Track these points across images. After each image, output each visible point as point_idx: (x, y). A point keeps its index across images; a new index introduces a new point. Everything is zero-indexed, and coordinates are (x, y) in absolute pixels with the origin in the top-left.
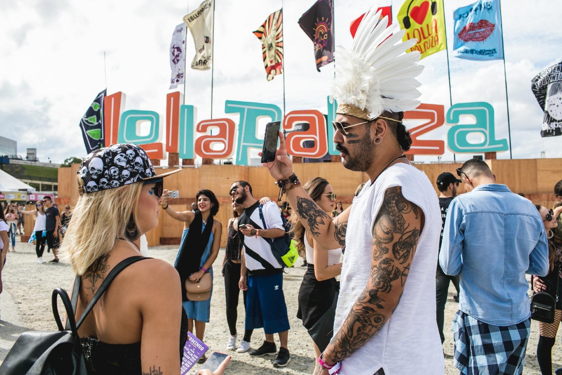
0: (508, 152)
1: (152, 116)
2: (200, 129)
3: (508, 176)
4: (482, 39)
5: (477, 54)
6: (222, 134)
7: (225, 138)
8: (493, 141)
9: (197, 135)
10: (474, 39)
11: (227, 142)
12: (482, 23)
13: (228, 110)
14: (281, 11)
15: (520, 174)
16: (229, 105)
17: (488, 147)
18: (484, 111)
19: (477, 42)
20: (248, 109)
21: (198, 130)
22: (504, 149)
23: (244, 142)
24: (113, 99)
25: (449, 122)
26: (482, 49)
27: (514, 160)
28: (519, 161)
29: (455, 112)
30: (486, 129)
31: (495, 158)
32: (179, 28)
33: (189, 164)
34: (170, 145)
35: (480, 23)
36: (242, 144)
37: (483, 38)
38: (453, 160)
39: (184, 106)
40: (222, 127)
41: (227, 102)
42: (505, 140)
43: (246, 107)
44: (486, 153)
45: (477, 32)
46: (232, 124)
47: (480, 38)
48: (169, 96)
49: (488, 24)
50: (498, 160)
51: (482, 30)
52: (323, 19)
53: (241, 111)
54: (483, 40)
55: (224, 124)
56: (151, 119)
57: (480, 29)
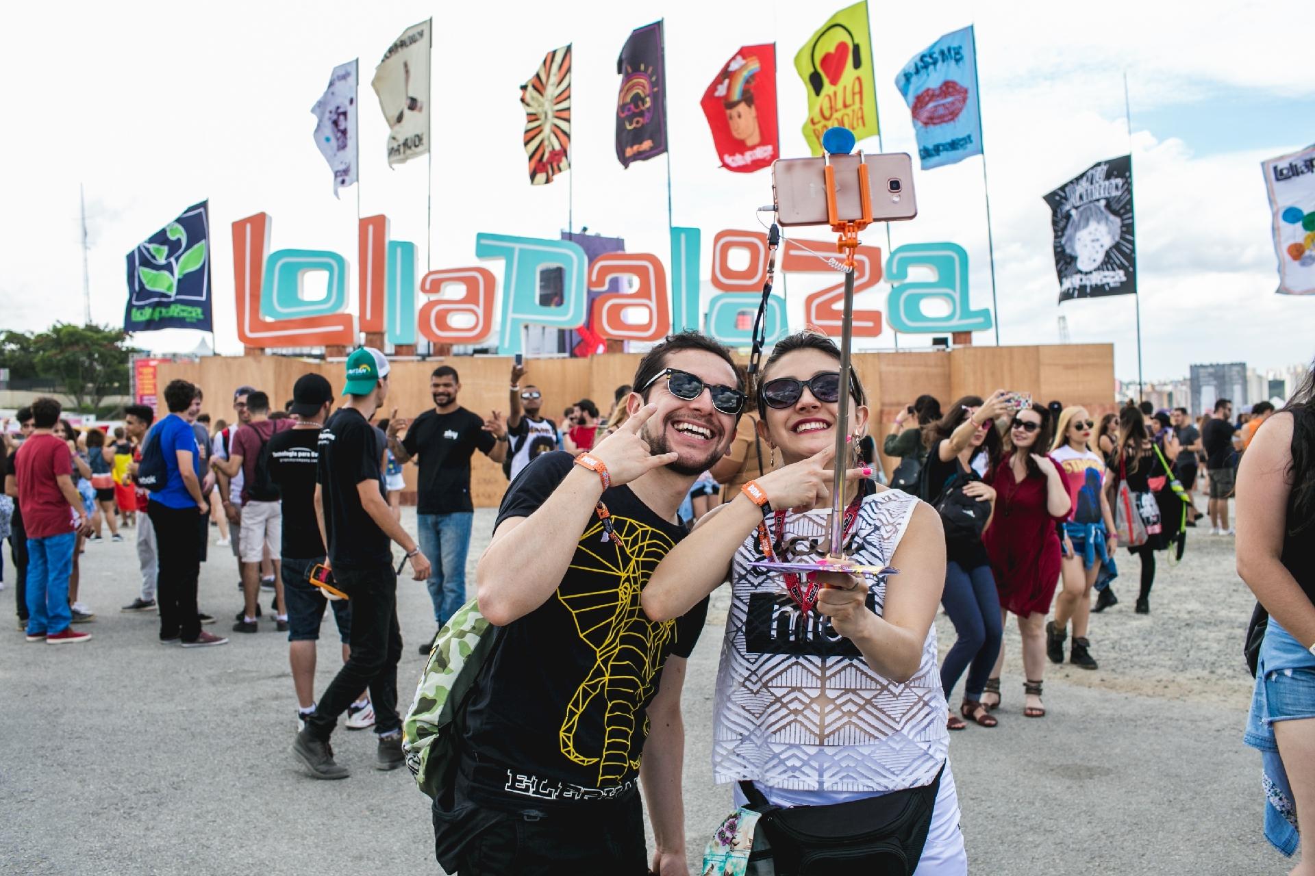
0: (992, 331)
1: (329, 261)
2: (427, 286)
3: (993, 374)
4: (950, 117)
5: (947, 150)
6: (471, 297)
7: (477, 305)
8: (966, 313)
9: (422, 299)
10: (935, 121)
11: (480, 311)
12: (948, 87)
13: (482, 252)
14: (569, 49)
15: (1011, 370)
16: (483, 242)
17: (959, 323)
18: (952, 259)
19: (944, 125)
20: (521, 250)
21: (423, 289)
22: (986, 326)
23: (514, 312)
24: (248, 227)
25: (891, 277)
26: (954, 138)
27: (1002, 347)
28: (1010, 349)
29: (901, 259)
30: (954, 289)
31: (970, 342)
32: (342, 72)
33: (408, 354)
34: (368, 317)
35: (944, 88)
36: (511, 315)
37: (953, 115)
38: (894, 346)
39: (394, 244)
40: (471, 283)
41: (480, 236)
42: (986, 311)
43: (517, 246)
44: (954, 334)
45: (939, 105)
46: (489, 278)
47: (947, 115)
48: (364, 224)
49: (958, 88)
50: (976, 348)
51: (950, 99)
52: (642, 67)
53: (507, 254)
54: (952, 119)
55: (475, 279)
56: (328, 267)
57: (945, 97)
